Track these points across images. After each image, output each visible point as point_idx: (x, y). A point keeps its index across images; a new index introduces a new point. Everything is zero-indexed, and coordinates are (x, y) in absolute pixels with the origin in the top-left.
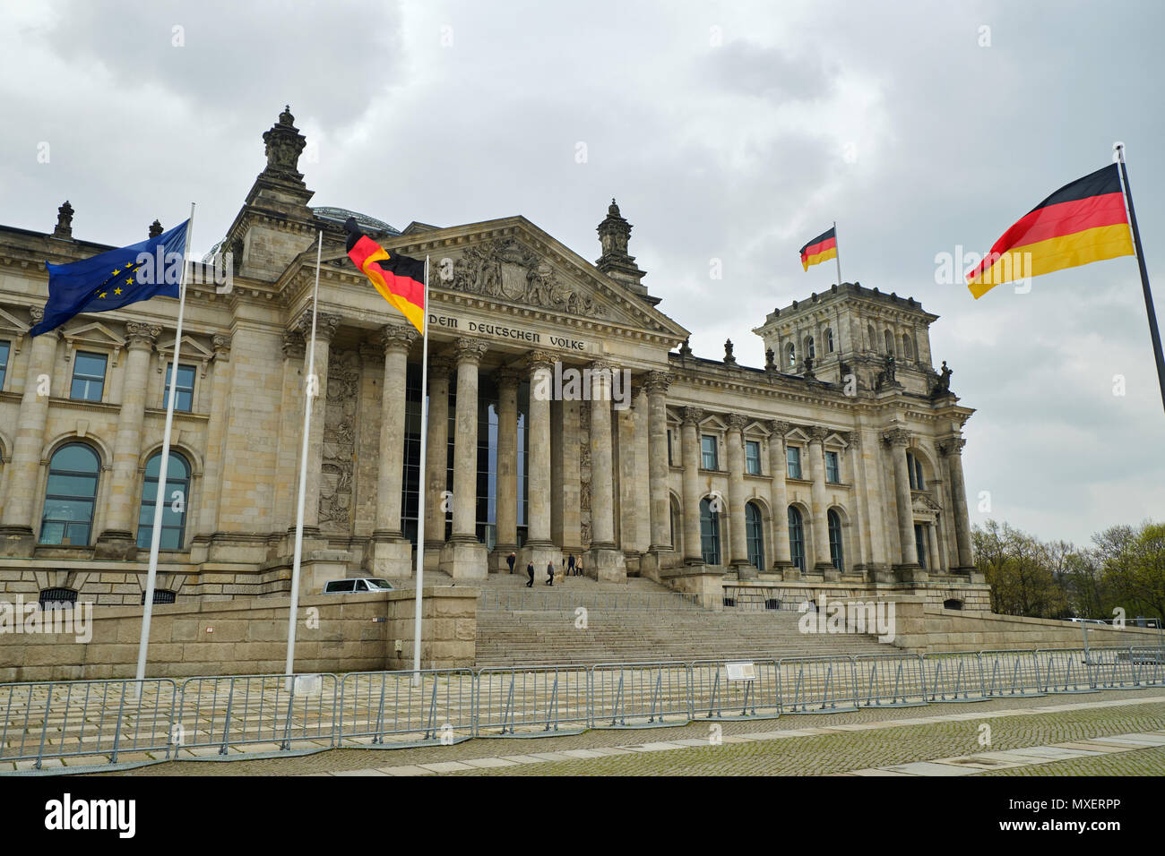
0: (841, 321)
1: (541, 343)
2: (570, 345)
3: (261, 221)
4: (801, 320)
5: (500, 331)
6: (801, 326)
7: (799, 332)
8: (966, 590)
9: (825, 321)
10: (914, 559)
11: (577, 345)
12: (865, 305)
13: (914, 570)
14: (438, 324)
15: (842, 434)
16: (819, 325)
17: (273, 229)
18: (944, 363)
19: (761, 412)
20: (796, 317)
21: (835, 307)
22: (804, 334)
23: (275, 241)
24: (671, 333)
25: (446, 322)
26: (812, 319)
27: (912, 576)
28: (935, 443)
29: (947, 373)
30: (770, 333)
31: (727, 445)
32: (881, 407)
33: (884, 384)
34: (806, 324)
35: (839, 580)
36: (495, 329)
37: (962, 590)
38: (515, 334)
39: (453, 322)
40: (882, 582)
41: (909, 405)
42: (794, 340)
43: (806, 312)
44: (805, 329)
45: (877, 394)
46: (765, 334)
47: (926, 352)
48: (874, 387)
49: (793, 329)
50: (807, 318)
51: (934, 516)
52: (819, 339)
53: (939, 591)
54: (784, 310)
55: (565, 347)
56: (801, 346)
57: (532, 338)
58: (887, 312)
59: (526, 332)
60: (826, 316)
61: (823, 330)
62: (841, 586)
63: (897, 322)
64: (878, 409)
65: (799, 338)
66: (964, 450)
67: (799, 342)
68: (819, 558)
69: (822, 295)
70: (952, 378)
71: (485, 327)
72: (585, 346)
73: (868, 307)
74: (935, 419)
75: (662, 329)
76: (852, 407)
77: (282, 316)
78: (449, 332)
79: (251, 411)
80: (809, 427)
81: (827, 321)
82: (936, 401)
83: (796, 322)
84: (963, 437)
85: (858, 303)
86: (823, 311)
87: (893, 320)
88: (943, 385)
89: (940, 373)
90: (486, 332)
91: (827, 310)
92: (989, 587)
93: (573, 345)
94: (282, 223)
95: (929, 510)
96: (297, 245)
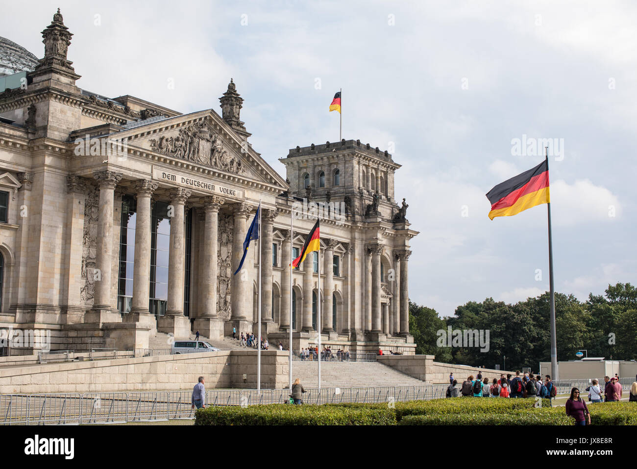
0: (347, 165)
1: (215, 191)
2: (229, 192)
3: (56, 98)
4: (318, 159)
5: (196, 184)
6: (316, 163)
7: (315, 166)
8: (404, 347)
9: (335, 163)
10: (379, 327)
11: (232, 192)
12: (363, 157)
13: (379, 334)
14: (166, 179)
15: (343, 244)
16: (330, 165)
17: (60, 103)
18: (404, 200)
19: (303, 229)
20: (314, 157)
21: (344, 155)
22: (318, 169)
23: (62, 111)
24: (280, 186)
25: (170, 178)
26: (325, 159)
27: (378, 338)
28: (393, 251)
29: (405, 206)
30: (292, 163)
31: (282, 249)
32: (368, 228)
33: (371, 212)
34: (320, 163)
35: (336, 339)
36: (193, 182)
37: (402, 347)
38: (203, 185)
39: (174, 177)
40: (360, 341)
41: (386, 228)
42: (310, 171)
43: (322, 155)
44: (319, 165)
45: (366, 218)
46: (288, 163)
47: (391, 189)
48: (364, 213)
49: (310, 164)
50: (322, 159)
51: (388, 300)
52: (329, 174)
53: (390, 348)
54: (303, 148)
55: (226, 194)
56: (314, 176)
57: (211, 188)
58: (374, 161)
59: (208, 184)
60: (336, 160)
61: (333, 169)
62: (338, 343)
63: (378, 168)
64: (367, 229)
65: (314, 171)
66: (410, 258)
67: (313, 174)
68: (326, 325)
69: (335, 144)
70: (408, 210)
71: (189, 181)
72: (236, 192)
73: (364, 158)
74: (395, 236)
75: (275, 183)
76: (352, 227)
77: (67, 163)
78: (172, 184)
79: (51, 226)
80: (327, 239)
81: (337, 163)
82: (397, 224)
83: (313, 160)
84: (410, 249)
85: (359, 155)
86: (335, 156)
87: (385, 170)
88: (402, 214)
89: (401, 206)
90: (189, 184)
91: (337, 156)
92: (415, 345)
93: (230, 192)
94: (67, 99)
95: (387, 296)
96: (73, 114)
